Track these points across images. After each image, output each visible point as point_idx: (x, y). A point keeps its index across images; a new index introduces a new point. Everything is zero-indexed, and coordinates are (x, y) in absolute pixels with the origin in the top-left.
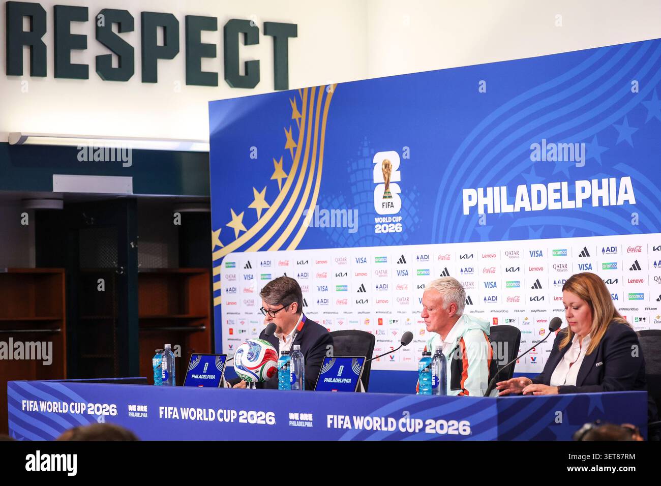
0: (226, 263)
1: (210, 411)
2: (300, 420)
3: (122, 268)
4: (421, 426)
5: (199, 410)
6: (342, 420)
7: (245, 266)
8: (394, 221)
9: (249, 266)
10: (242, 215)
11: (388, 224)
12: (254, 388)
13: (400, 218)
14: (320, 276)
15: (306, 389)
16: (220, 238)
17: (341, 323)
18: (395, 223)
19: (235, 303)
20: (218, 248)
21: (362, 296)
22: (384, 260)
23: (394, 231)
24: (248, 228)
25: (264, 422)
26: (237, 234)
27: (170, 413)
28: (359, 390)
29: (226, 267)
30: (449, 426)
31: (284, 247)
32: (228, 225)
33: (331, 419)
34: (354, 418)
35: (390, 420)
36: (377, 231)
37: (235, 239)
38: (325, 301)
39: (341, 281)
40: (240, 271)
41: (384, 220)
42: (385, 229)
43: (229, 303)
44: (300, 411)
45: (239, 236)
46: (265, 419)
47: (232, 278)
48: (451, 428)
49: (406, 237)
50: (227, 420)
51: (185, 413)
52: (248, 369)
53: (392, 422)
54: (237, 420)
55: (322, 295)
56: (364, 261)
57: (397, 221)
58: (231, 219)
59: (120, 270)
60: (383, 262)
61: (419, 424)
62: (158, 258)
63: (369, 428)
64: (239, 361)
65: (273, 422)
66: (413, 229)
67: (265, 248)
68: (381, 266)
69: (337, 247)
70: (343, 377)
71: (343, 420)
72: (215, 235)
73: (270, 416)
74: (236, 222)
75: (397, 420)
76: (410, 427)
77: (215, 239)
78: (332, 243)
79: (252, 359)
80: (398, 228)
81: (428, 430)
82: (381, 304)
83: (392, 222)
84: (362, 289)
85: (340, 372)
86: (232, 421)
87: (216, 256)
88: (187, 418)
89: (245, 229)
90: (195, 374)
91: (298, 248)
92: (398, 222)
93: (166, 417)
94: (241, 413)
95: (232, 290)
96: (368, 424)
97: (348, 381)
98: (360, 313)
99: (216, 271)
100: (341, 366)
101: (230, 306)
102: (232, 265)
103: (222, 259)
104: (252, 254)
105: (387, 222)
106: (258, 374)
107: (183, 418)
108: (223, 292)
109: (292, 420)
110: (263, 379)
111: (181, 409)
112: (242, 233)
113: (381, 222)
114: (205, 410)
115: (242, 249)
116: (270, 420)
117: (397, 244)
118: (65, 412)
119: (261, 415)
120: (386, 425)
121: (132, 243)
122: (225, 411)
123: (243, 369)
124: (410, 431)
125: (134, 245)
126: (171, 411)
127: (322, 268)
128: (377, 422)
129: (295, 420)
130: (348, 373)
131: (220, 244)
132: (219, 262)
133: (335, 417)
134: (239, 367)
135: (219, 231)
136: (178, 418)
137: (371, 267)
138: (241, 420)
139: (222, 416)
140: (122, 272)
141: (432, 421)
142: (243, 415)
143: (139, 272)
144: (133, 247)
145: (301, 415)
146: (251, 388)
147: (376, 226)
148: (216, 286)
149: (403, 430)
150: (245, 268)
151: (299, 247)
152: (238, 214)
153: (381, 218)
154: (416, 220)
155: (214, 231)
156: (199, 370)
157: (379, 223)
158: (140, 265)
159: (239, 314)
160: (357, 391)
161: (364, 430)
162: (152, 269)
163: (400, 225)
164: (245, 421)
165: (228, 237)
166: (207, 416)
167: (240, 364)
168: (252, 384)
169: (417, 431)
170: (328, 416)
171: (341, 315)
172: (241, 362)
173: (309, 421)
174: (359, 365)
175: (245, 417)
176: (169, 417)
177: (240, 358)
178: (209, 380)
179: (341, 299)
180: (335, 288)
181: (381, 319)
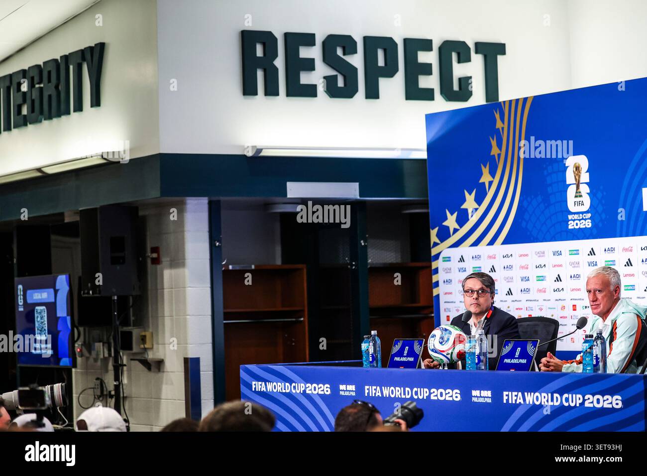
0: (443, 258)
1: (407, 389)
2: (481, 397)
3: (354, 263)
4: (581, 401)
5: (397, 388)
6: (515, 396)
7: (459, 260)
8: (584, 218)
9: (462, 260)
10: (456, 214)
11: (580, 220)
12: (446, 368)
13: (589, 215)
14: (522, 267)
15: (490, 369)
16: (438, 235)
17: (541, 309)
18: (585, 220)
19: (451, 293)
20: (436, 244)
21: (559, 285)
22: (576, 252)
23: (584, 227)
24: (461, 226)
25: (451, 399)
26: (451, 231)
27: (374, 392)
28: (533, 369)
29: (443, 261)
30: (604, 401)
31: (492, 243)
32: (445, 224)
33: (506, 395)
34: (526, 394)
35: (556, 395)
36: (570, 227)
37: (449, 236)
38: (527, 290)
39: (540, 272)
40: (454, 264)
41: (576, 217)
42: (577, 224)
43: (446, 293)
44: (481, 388)
45: (454, 233)
46: (452, 396)
47: (448, 271)
48: (606, 402)
49: (595, 231)
50: (421, 397)
51: (386, 392)
52: (441, 352)
53: (557, 398)
54: (429, 397)
55: (525, 285)
56: (560, 253)
57: (587, 218)
58: (446, 219)
59: (352, 265)
60: (576, 254)
61: (579, 399)
62: (392, 254)
63: (538, 403)
64: (432, 345)
65: (459, 399)
66: (600, 225)
67: (476, 244)
68: (575, 258)
69: (537, 242)
70: (519, 358)
71: (516, 396)
72: (434, 233)
73: (456, 393)
74: (451, 221)
75: (561, 395)
76: (572, 402)
77: (434, 238)
78: (532, 239)
79: (443, 343)
80: (588, 224)
81: (587, 404)
82: (575, 292)
83: (583, 219)
84: (559, 279)
85: (517, 354)
86: (425, 398)
87: (434, 252)
88: (387, 396)
89: (458, 227)
90: (397, 357)
91: (503, 243)
92: (588, 219)
93: (371, 395)
94: (432, 390)
95: (449, 281)
96: (537, 400)
97: (524, 361)
98: (557, 300)
99: (434, 265)
100: (518, 348)
101: (447, 295)
102: (448, 259)
103: (439, 254)
104: (465, 249)
105: (579, 218)
106: (449, 356)
107: (385, 396)
108: (441, 283)
109: (474, 397)
110: (453, 361)
111: (383, 388)
112: (456, 231)
113: (573, 219)
114: (402, 388)
115: (457, 245)
116: (457, 397)
117: (588, 238)
118: (288, 391)
119: (449, 393)
120: (552, 400)
121: (362, 241)
122: (419, 389)
123: (436, 352)
124: (573, 405)
125: (364, 243)
126: (375, 389)
127: (524, 261)
128: (545, 397)
129: (477, 397)
130: (524, 354)
131: (438, 241)
132: (437, 256)
133: (510, 393)
134: (432, 350)
135: (437, 229)
136: (380, 396)
137: (566, 259)
138: (432, 397)
139: (416, 393)
140: (354, 267)
141: (590, 396)
142: (434, 392)
143: (369, 266)
144: (363, 244)
145: (482, 392)
146: (444, 368)
147: (569, 223)
148: (435, 278)
149: (566, 404)
150: (459, 261)
151: (505, 242)
152: (452, 214)
153: (573, 215)
154: (604, 216)
155: (432, 229)
156: (400, 353)
157: (572, 220)
158: (370, 261)
159: (455, 302)
160: (531, 370)
161: (534, 405)
162: (385, 264)
163: (590, 221)
164: (436, 398)
165: (444, 234)
166: (404, 394)
167: (433, 348)
168: (444, 365)
169: (578, 405)
170: (504, 392)
171: (541, 302)
172: (434, 346)
173: (488, 397)
174: (533, 347)
175: (435, 394)
176: (373, 395)
177: (433, 342)
178: (408, 362)
179: (541, 288)
180: (535, 279)
181: (575, 305)
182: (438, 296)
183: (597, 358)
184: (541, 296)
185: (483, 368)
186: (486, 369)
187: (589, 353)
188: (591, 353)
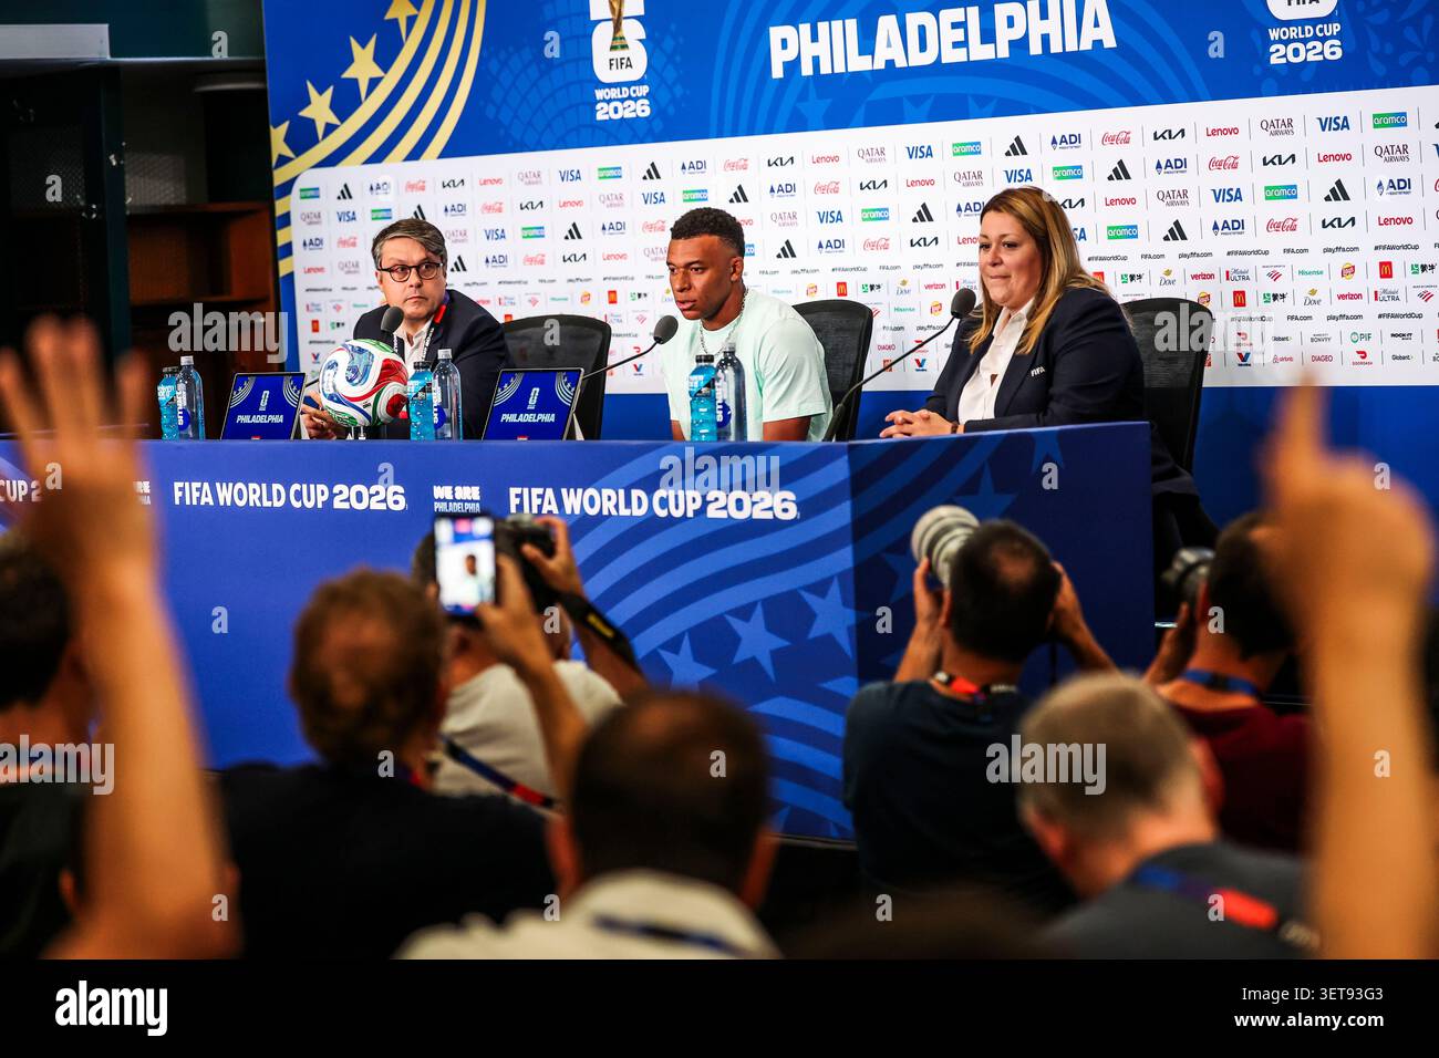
0: (302, 190)
1: (276, 487)
2: (455, 500)
3: (94, 207)
4: (698, 505)
5: (252, 486)
6: (539, 496)
7: (340, 194)
8: (633, 95)
9: (346, 193)
10: (329, 93)
11: (622, 100)
12: (362, 438)
13: (645, 89)
14: (488, 208)
15: (464, 438)
16: (287, 140)
17: (533, 302)
18: (636, 99)
19: (321, 270)
20: (283, 160)
21: (574, 246)
22: (615, 173)
23: (633, 115)
24: (343, 118)
25: (382, 507)
26: (320, 130)
27: (196, 494)
28: (572, 435)
29: (302, 198)
30: (754, 503)
31: (415, 155)
32: (304, 113)
33: (517, 496)
34: (564, 491)
35: (635, 493)
36: (600, 116)
37: (316, 141)
38: (500, 260)
39: (532, 218)
40: (329, 204)
41: (614, 93)
42: (616, 111)
43: (309, 270)
44: (454, 481)
45: (326, 134)
46: (385, 501)
47: (313, 219)
48: (757, 507)
49: (658, 125)
50: (309, 505)
51: (226, 494)
52: (349, 402)
53: (639, 498)
54: (329, 503)
55: (496, 248)
56: (576, 176)
57: (639, 95)
58: (307, 102)
59: (90, 211)
60: (615, 177)
61: (694, 500)
62: (167, 184)
63: (593, 512)
64: (331, 385)
65: (402, 506)
66: (671, 110)
67: (378, 157)
68: (611, 186)
69: (521, 151)
70: (538, 410)
71: (542, 496)
72: (278, 134)
73: (395, 493)
74: (319, 108)
75: (650, 493)
76: (677, 507)
77: (279, 146)
78: (510, 143)
79: (356, 381)
80: (642, 109)
81: (712, 512)
82: (613, 262)
83: (630, 98)
84: (574, 233)
85: (532, 401)
86: (320, 506)
87: (280, 176)
88: (229, 504)
89: (334, 120)
90: (244, 414)
91: (443, 155)
92: (642, 97)
93: (188, 503)
94: (336, 489)
95: (315, 243)
96: (592, 504)
97: (549, 418)
98: (570, 281)
99: (280, 207)
100: (534, 389)
101: (312, 275)
102: (314, 193)
103: (291, 182)
104: (353, 170)
105: (620, 96)
106: (369, 411)
107: (222, 503)
108: (297, 247)
109: (439, 500)
111: (218, 485)
112: (330, 128)
113: (607, 98)
114: (264, 486)
115: (333, 160)
116: (396, 502)
117: (642, 141)
119: (378, 493)
120: (628, 504)
121: (112, 157)
122: (304, 486)
123: (339, 402)
124: (678, 514)
125: (117, 160)
126: (197, 489)
127: (492, 194)
128: (609, 498)
129: (444, 500)
130: (549, 402)
131: (288, 153)
132: (287, 188)
133: (526, 490)
134: (331, 398)
135: (284, 127)
136: (212, 503)
137: (591, 187)
138: (338, 504)
139: (299, 495)
140: (94, 216)
141: (720, 494)
142: (341, 492)
143: (128, 213)
144: (114, 163)
145: (458, 489)
146: (356, 437)
147: (598, 106)
148: (282, 237)
149: (662, 513)
150: (339, 198)
151: (446, 153)
152: (321, 92)
153: (607, 90)
154: (678, 91)
155: (275, 127)
156: (250, 406)
157: (604, 100)
158: (129, 200)
159: (330, 290)
160: (567, 439)
161: (584, 515)
162: (154, 207)
163: (646, 102)
164: (346, 506)
165: (304, 137)
166: (270, 498)
167: (332, 392)
168: (357, 431)
169: (690, 514)
170: (511, 489)
171: (534, 287)
172: (334, 387)
173: (472, 501)
174: (569, 385)
175: (344, 496)
176: (195, 503)
177: (331, 379)
178: (271, 424)
179: (533, 254)
180: (520, 233)
181: (615, 292)
182: (290, 276)
183: (725, 408)
184: (533, 273)
185: (449, 435)
186: (459, 437)
187: (706, 396)
188: (711, 398)
